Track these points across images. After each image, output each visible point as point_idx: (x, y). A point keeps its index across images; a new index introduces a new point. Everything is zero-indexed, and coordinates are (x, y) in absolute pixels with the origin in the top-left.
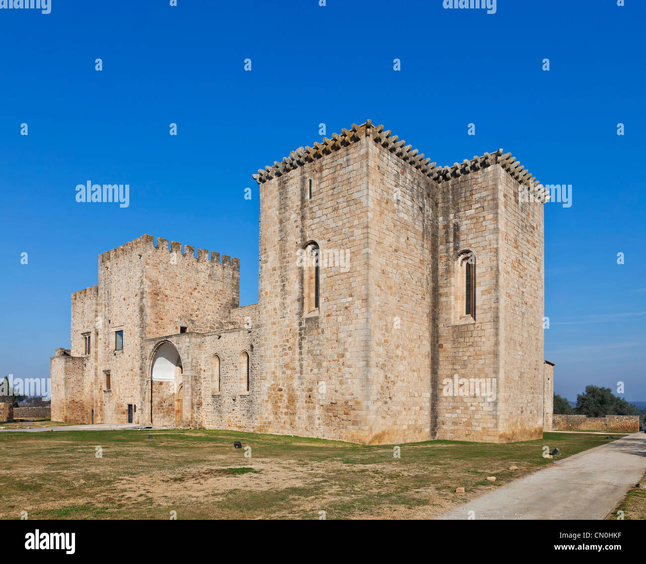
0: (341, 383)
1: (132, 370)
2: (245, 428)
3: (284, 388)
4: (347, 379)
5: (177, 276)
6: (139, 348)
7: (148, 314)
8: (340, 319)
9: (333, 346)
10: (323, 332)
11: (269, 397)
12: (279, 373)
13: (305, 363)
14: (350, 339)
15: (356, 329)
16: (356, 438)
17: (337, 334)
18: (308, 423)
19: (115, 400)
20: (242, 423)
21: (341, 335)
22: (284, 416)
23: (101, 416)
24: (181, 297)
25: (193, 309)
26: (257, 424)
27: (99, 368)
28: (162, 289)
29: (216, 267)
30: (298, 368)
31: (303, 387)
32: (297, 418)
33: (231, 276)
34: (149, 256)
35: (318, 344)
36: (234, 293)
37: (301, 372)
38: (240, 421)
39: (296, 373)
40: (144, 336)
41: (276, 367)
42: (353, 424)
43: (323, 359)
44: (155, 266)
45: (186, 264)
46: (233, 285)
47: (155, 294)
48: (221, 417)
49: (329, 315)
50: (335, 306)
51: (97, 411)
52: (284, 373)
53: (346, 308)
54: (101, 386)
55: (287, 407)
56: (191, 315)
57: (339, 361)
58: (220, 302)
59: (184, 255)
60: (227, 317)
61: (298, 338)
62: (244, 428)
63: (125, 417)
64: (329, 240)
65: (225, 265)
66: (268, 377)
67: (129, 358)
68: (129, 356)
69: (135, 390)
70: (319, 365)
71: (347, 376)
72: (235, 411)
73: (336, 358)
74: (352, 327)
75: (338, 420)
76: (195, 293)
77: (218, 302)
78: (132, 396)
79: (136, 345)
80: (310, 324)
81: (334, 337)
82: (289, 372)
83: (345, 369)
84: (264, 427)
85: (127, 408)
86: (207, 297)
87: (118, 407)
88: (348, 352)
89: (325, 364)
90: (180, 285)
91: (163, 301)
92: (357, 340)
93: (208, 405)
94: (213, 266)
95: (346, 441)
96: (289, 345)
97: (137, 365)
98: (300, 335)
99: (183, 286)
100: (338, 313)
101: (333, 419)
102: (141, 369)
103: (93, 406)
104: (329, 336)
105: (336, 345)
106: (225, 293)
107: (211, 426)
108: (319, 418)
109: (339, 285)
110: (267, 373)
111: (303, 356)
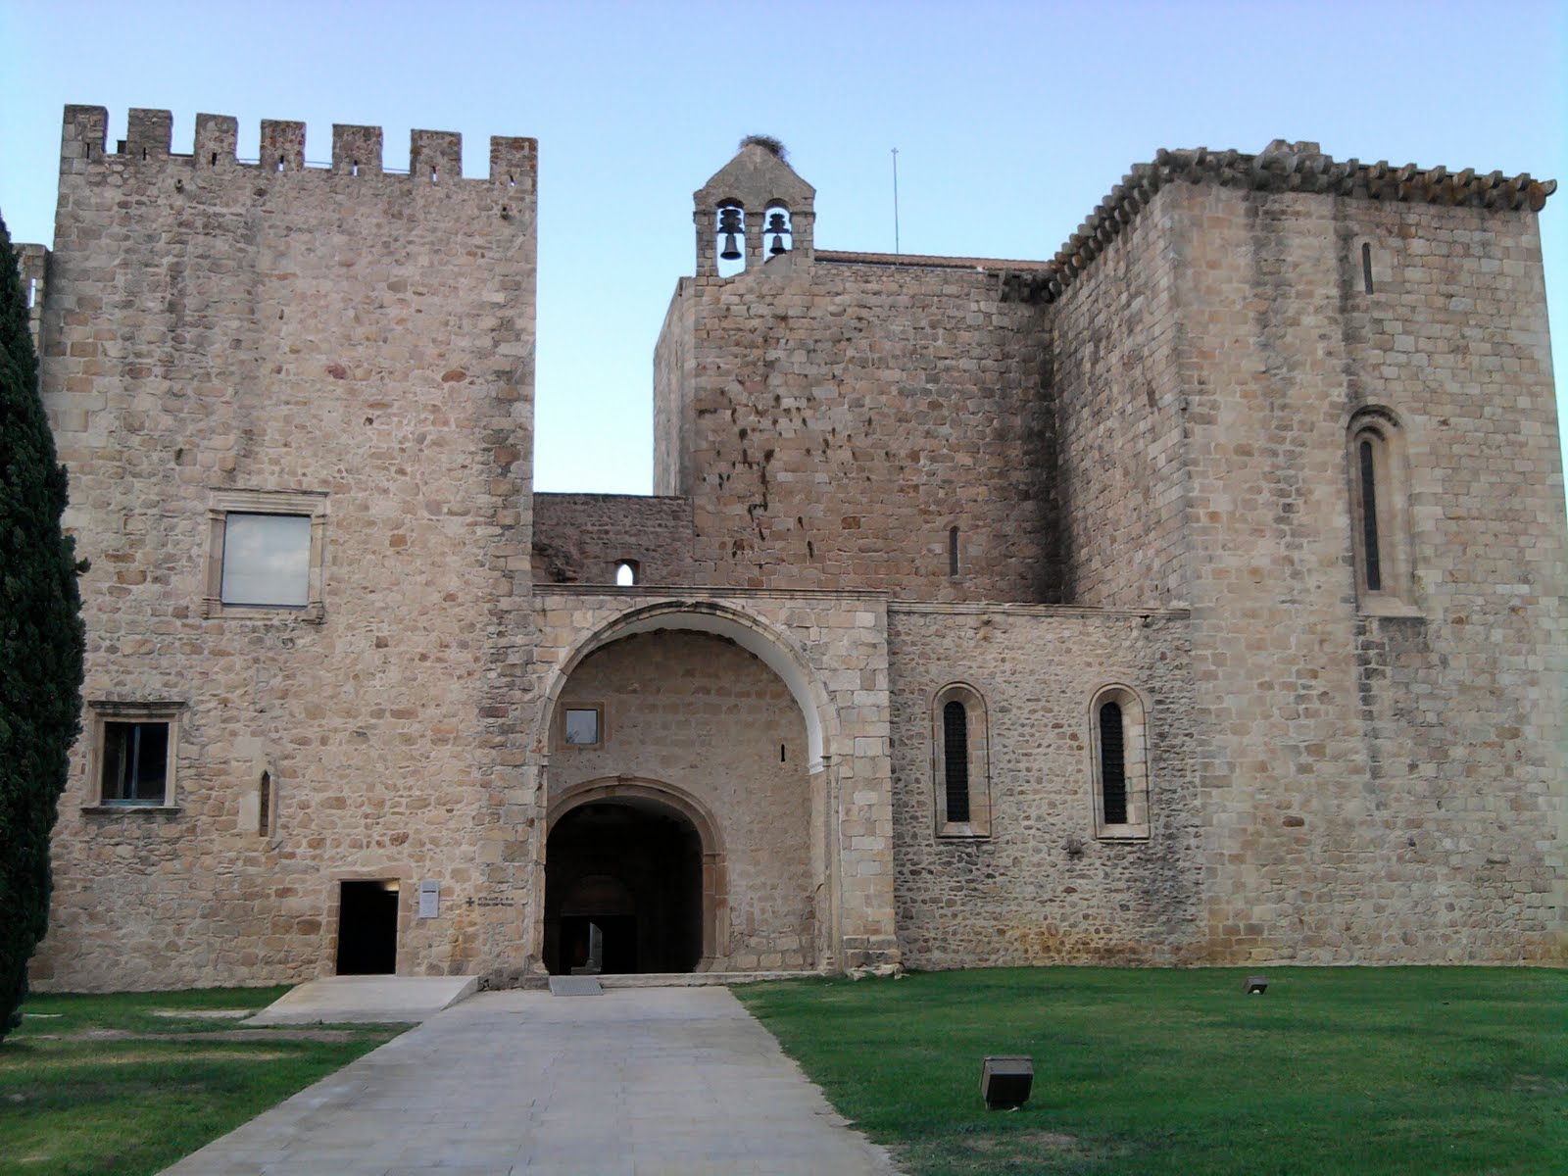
0: (1515, 806)
2: (1134, 952)
3: (1307, 818)
4: (1534, 795)
8: (1497, 635)
9: (1483, 705)
10: (1444, 662)
11: (1246, 845)
12: (1283, 768)
13: (1385, 746)
14: (1532, 693)
15: (1546, 669)
17: (1492, 675)
18: (1411, 922)
20: (1115, 936)
21: (1505, 679)
26: (1191, 936)
30: (1362, 760)
31: (1386, 816)
32: (1367, 910)
35: (1431, 696)
37: (1375, 772)
38: (1108, 931)
39: (1357, 771)
41: (1273, 752)
43: (1449, 736)
49: (1459, 621)
50: (1479, 601)
52: (1302, 769)
53: (1513, 610)
57: (1503, 747)
61: (1355, 671)
62: (1130, 956)
64: (1444, 423)
66: (1239, 779)
70: (1440, 754)
71: (1532, 788)
72: (1075, 897)
73: (1492, 737)
74: (1534, 662)
80: (1394, 633)
81: (1485, 680)
82: (1325, 767)
83: (1523, 771)
88: (1528, 724)
89: (1458, 752)
92: (1554, 694)
96: (1319, 686)
98: (1364, 661)
100: (1491, 619)
101: (1499, 905)
104: (1467, 675)
105: (1492, 703)
108: (1449, 907)
109: (1486, 546)
110: (1231, 766)
111: (1378, 724)
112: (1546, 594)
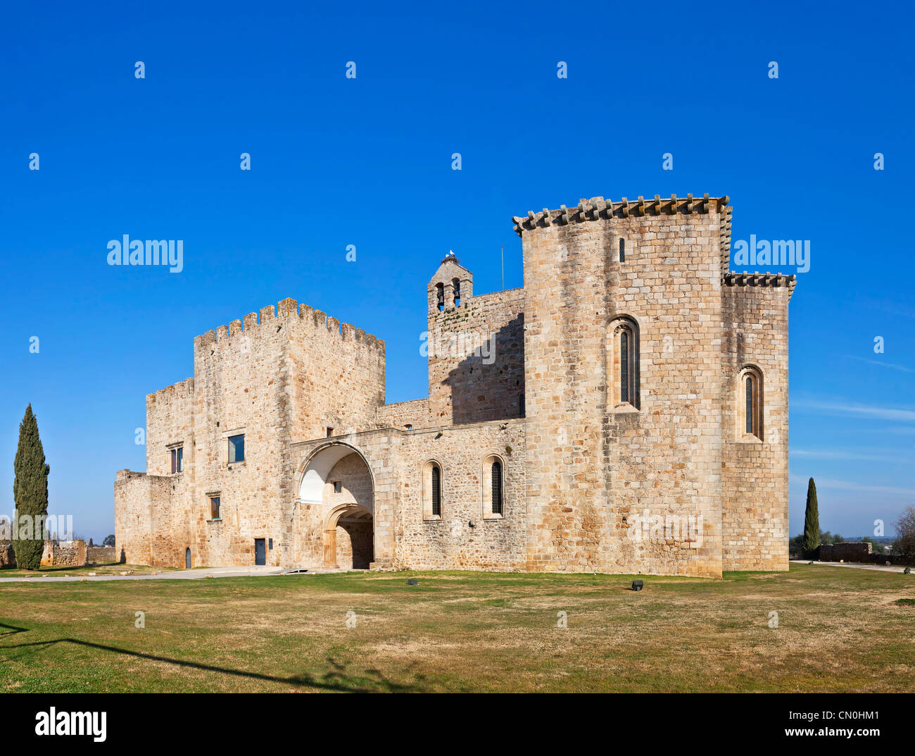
0: (679, 501)
1: (263, 489)
2: (496, 565)
3: (574, 508)
4: (691, 496)
5: (322, 357)
6: (278, 456)
7: (293, 408)
8: (676, 419)
9: (666, 453)
10: (647, 433)
11: (545, 521)
12: (564, 486)
13: (614, 474)
14: (694, 446)
15: (702, 435)
16: (704, 570)
17: (672, 439)
18: (621, 555)
19: (229, 533)
20: (488, 559)
21: (679, 440)
22: (574, 547)
23: (201, 556)
24: (327, 386)
25: (339, 404)
26: (519, 559)
27: (198, 489)
28: (307, 374)
29: (362, 348)
30: (602, 481)
31: (611, 506)
32: (600, 549)
33: (377, 363)
34: (293, 327)
35: (639, 449)
36: (380, 386)
37: (608, 486)
38: (485, 557)
39: (599, 486)
40: (289, 438)
41: (559, 479)
42: (700, 554)
43: (647, 468)
44: (300, 341)
45: (331, 343)
46: (379, 374)
47: (300, 380)
48: (444, 552)
49: (657, 413)
50: (669, 403)
51: (195, 549)
52: (573, 486)
53: (687, 406)
54: (202, 515)
55: (581, 535)
56: (338, 412)
57: (675, 473)
58: (367, 397)
59: (330, 329)
60: (374, 417)
61: (601, 440)
62: (494, 567)
63: (251, 556)
64: (657, 319)
65: (371, 347)
66: (543, 492)
67: (257, 473)
68: (258, 469)
69: (271, 518)
70: (642, 477)
71: (688, 492)
72: (473, 543)
73: (670, 468)
74: (696, 431)
75: (675, 549)
76: (341, 382)
77: (365, 396)
78: (264, 526)
79: (272, 452)
80: (622, 421)
81: (668, 441)
82: (584, 486)
83: (685, 484)
84: (535, 563)
85: (254, 544)
86: (354, 389)
87: (236, 543)
88: (690, 461)
89: (651, 476)
90: (326, 370)
91: (308, 390)
92: (706, 446)
93: (415, 534)
94: (359, 348)
95: (688, 575)
96: (583, 448)
97: (274, 482)
98: (606, 435)
99: (329, 370)
100: (674, 411)
101: (667, 548)
102: (282, 486)
103: (188, 543)
104: (657, 440)
105: (671, 452)
106: (372, 384)
107: (422, 565)
108: (642, 548)
109: (674, 376)
110: (540, 487)
111: (611, 464)
112: (706, 398)
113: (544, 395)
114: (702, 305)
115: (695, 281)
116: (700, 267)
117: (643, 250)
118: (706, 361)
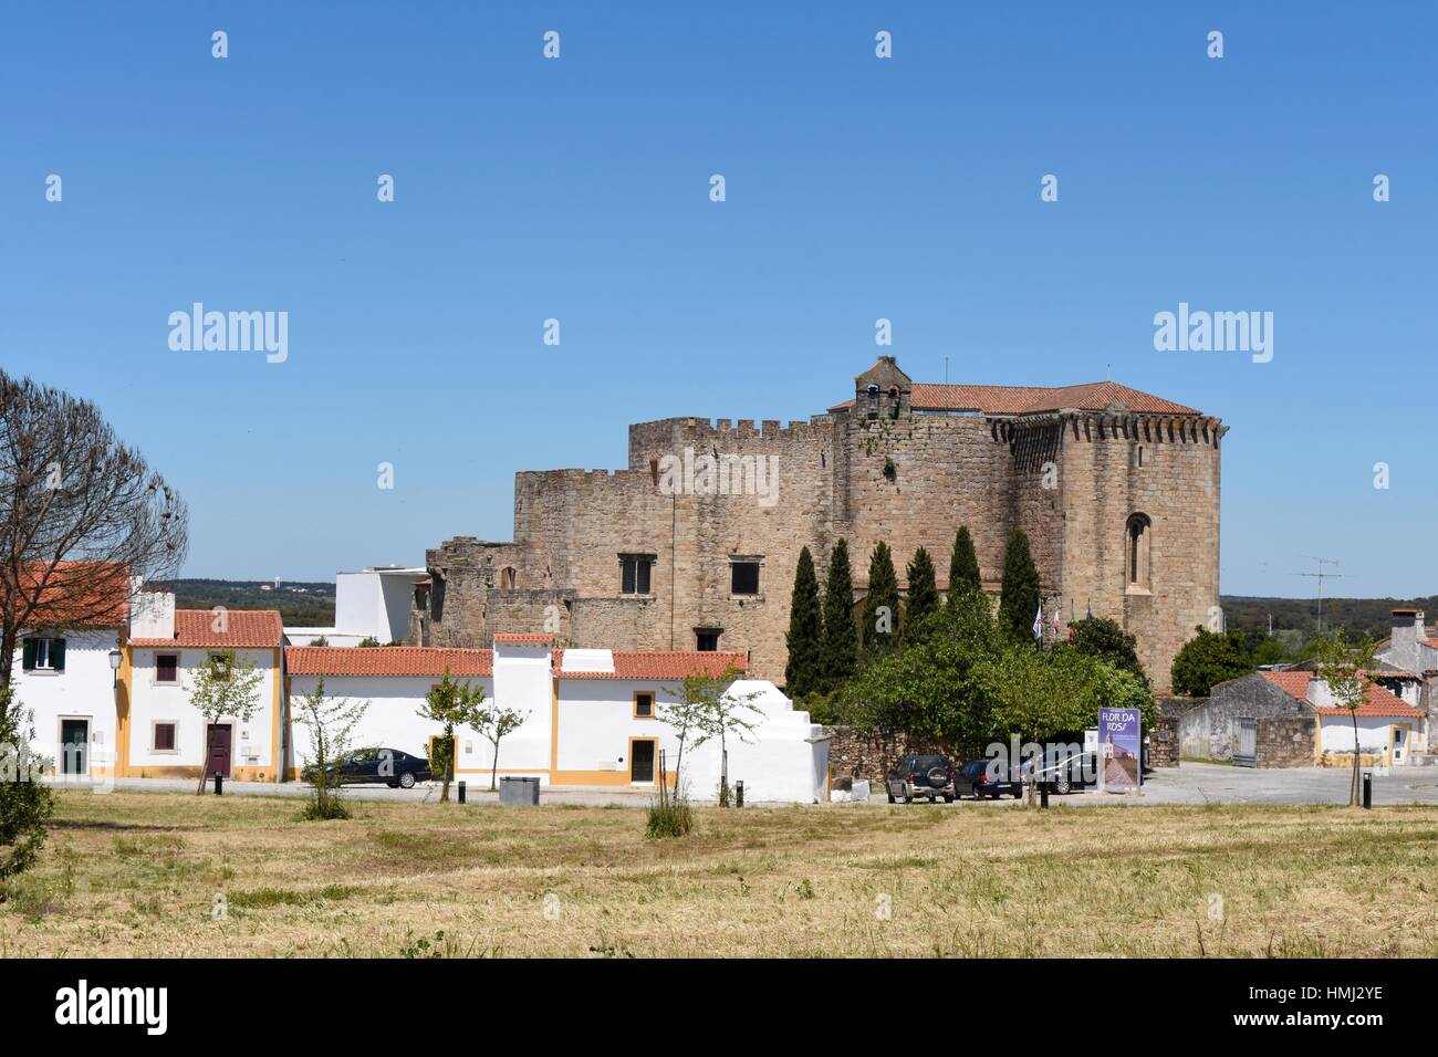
8: (1179, 602)
10: (1157, 613)
35: (1151, 625)
49: (1164, 596)
50: (1173, 588)
53: (1186, 592)
57: (1177, 645)
61: (1123, 615)
70: (1152, 647)
73: (1173, 641)
74: (1193, 612)
80: (1140, 602)
81: (1172, 619)
89: (1159, 646)
98: (1126, 612)
104: (1165, 617)
105: (1174, 628)
112: (1200, 585)
113: (1077, 573)
114: (1199, 509)
115: (1193, 488)
116: (1199, 477)
117: (1157, 459)
118: (1201, 556)
